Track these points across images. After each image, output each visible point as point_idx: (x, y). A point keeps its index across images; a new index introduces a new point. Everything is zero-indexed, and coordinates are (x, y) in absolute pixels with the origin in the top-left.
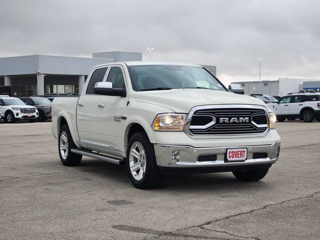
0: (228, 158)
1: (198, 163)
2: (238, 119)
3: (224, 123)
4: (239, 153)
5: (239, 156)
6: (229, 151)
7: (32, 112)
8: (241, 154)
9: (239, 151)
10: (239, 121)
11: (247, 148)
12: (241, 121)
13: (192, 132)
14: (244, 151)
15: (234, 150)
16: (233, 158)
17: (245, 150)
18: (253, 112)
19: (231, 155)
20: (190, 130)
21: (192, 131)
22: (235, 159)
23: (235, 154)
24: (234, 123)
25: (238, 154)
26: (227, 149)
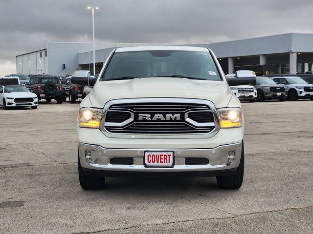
0: (146, 162)
1: (110, 166)
2: (165, 116)
3: (144, 120)
4: (163, 157)
5: (163, 160)
6: (147, 154)
7: (250, 92)
8: (165, 159)
9: (161, 155)
10: (165, 118)
11: (173, 152)
12: (168, 119)
13: (108, 130)
14: (169, 156)
15: (155, 154)
16: (153, 162)
17: (171, 154)
18: (187, 108)
19: (150, 159)
20: (106, 127)
21: (108, 128)
22: (156, 164)
23: (158, 158)
24: (159, 120)
25: (161, 159)
26: (145, 152)
